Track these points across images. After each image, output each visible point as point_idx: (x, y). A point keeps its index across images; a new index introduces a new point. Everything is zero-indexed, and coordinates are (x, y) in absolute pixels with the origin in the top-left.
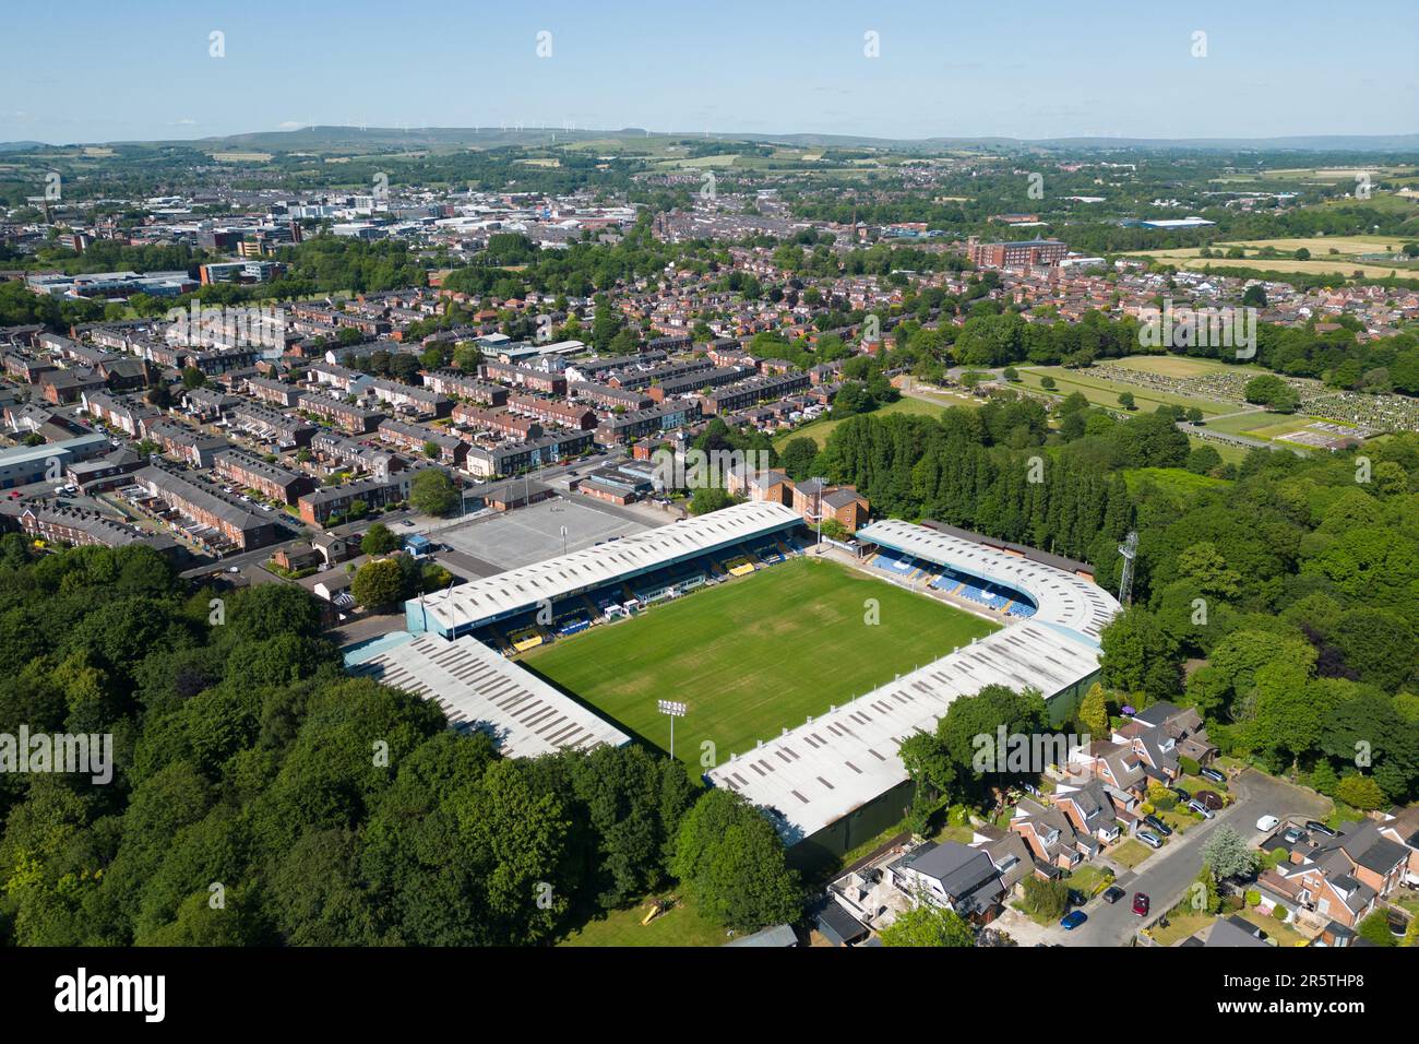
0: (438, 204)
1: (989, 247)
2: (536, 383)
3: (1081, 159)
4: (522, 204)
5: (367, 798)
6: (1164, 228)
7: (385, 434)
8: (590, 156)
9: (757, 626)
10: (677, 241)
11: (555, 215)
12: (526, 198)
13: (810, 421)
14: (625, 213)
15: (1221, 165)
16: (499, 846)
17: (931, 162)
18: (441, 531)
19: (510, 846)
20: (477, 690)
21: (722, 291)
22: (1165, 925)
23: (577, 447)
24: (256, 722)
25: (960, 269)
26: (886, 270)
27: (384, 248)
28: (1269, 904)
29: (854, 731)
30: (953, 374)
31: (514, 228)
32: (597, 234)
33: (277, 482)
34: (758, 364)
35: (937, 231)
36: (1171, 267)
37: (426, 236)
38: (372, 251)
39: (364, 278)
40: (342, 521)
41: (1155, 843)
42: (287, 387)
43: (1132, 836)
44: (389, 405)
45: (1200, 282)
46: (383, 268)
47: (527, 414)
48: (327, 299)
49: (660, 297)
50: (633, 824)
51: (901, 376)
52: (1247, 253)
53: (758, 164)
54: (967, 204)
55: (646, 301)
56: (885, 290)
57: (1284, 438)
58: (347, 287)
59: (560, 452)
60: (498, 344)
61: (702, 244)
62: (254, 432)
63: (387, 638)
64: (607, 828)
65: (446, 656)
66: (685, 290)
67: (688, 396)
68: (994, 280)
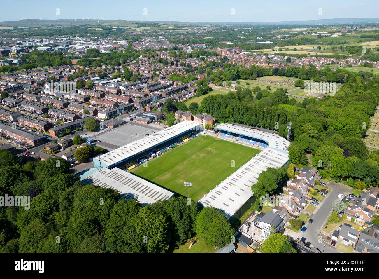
0: (68, 41)
1: (223, 50)
2: (112, 91)
3: (238, 27)
4: (93, 41)
5: (102, 223)
6: (262, 44)
7: (70, 108)
8: (110, 27)
9: (195, 155)
10: (140, 50)
11: (104, 43)
12: (94, 39)
13: (191, 97)
14: (124, 42)
15: (270, 28)
16: (149, 234)
17: (202, 28)
18: (95, 136)
19: (152, 233)
20: (123, 184)
21: (157, 63)
22: (326, 227)
23: (129, 109)
24: (58, 203)
25: (217, 56)
26: (198, 57)
27: (55, 54)
28: (349, 218)
29: (234, 184)
30: (224, 83)
31: (93, 47)
32: (118, 48)
33: (40, 125)
34: (173, 83)
35: (208, 46)
36: (267, 54)
37: (67, 50)
38: (52, 55)
39: (51, 63)
40: (64, 135)
41: (316, 205)
42: (36, 96)
43: (309, 203)
44: (69, 99)
45: (274, 57)
46: (57, 60)
47: (111, 100)
48: (41, 69)
49: (140, 65)
50: (184, 220)
51: (211, 84)
52: (282, 50)
53: (157, 29)
54: (213, 39)
55: (137, 66)
56: (200, 62)
57: (307, 95)
58: (47, 65)
59: (125, 110)
60: (97, 80)
61: (148, 51)
62: (28, 110)
63: (90, 170)
64: (177, 222)
65: (111, 174)
66: (147, 63)
67: (157, 92)
68: (226, 58)
